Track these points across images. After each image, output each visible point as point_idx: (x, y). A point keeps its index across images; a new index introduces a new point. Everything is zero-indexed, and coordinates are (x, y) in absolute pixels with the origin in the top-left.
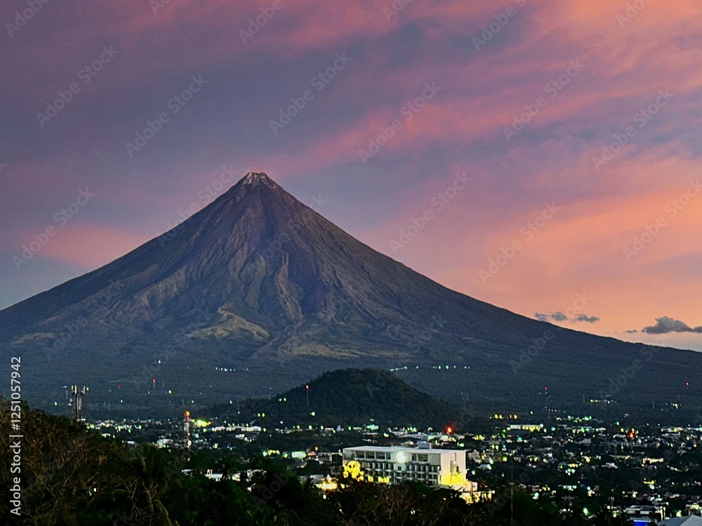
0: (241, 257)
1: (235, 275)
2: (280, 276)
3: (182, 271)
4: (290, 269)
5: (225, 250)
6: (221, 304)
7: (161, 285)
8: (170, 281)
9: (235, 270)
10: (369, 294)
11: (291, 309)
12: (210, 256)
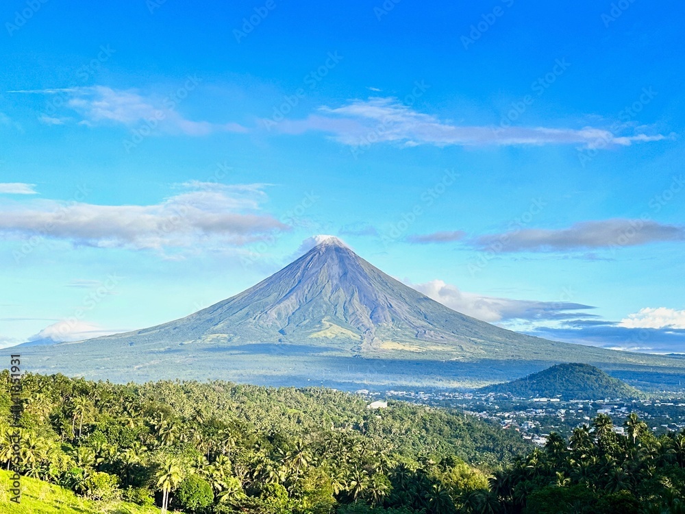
0: (329, 289)
1: (326, 299)
2: (355, 300)
3: (293, 297)
4: (360, 296)
5: (318, 284)
6: (323, 317)
7: (282, 305)
8: (287, 302)
9: (326, 295)
10: (408, 312)
11: (366, 320)
12: (309, 288)
